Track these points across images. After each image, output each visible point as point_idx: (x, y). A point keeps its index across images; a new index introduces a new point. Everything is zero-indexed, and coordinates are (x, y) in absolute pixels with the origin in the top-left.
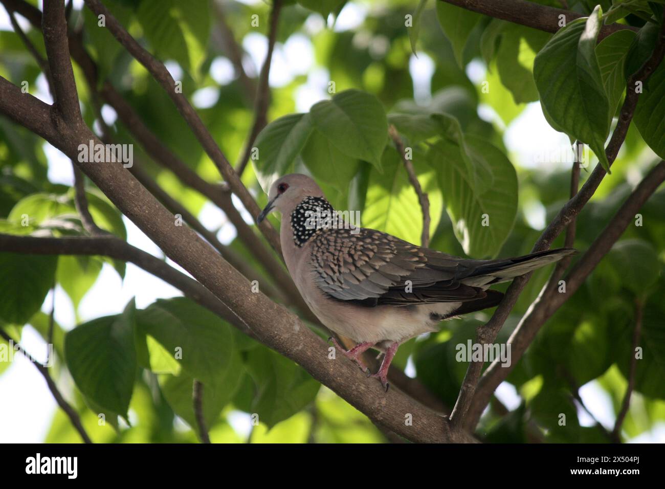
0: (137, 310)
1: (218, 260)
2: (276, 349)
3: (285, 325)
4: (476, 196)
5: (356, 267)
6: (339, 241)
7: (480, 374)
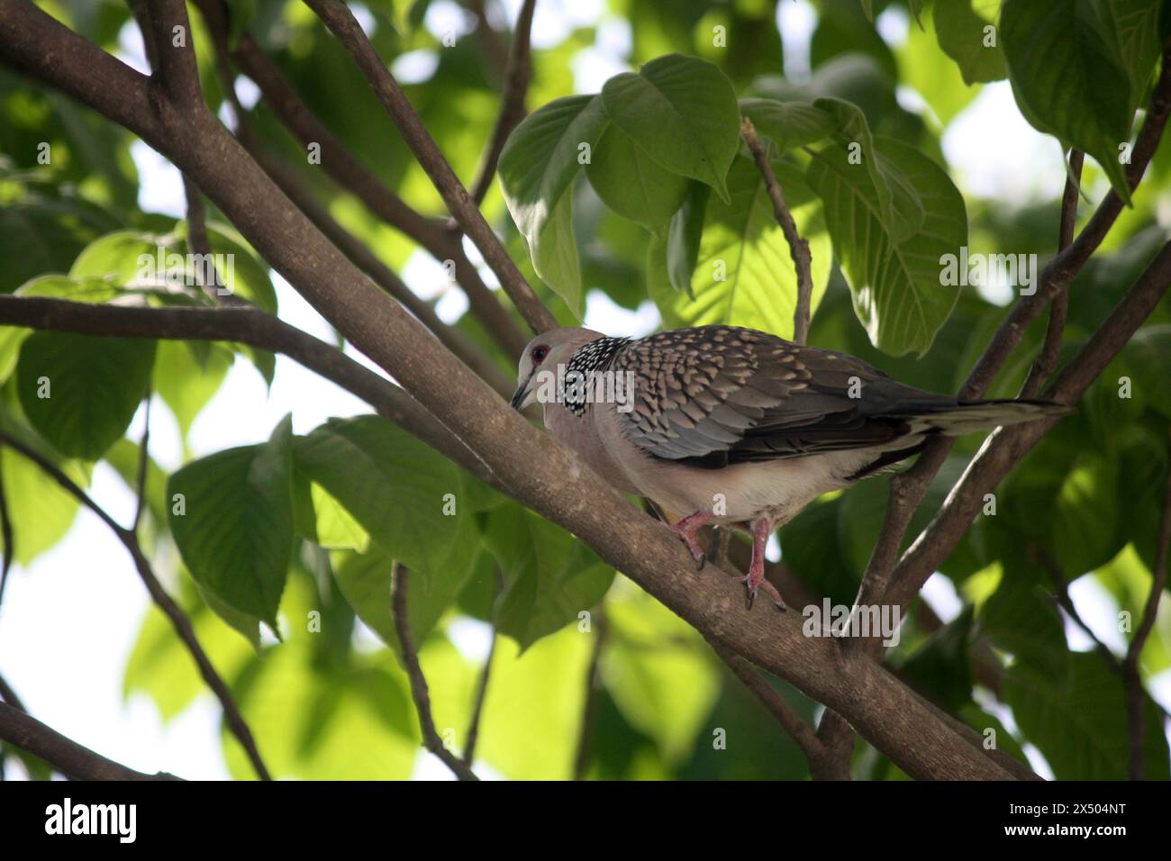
0: (294, 436)
1: (438, 352)
2: (538, 509)
3: (554, 468)
4: (893, 246)
5: (688, 397)
6: (657, 353)
7: (895, 557)
